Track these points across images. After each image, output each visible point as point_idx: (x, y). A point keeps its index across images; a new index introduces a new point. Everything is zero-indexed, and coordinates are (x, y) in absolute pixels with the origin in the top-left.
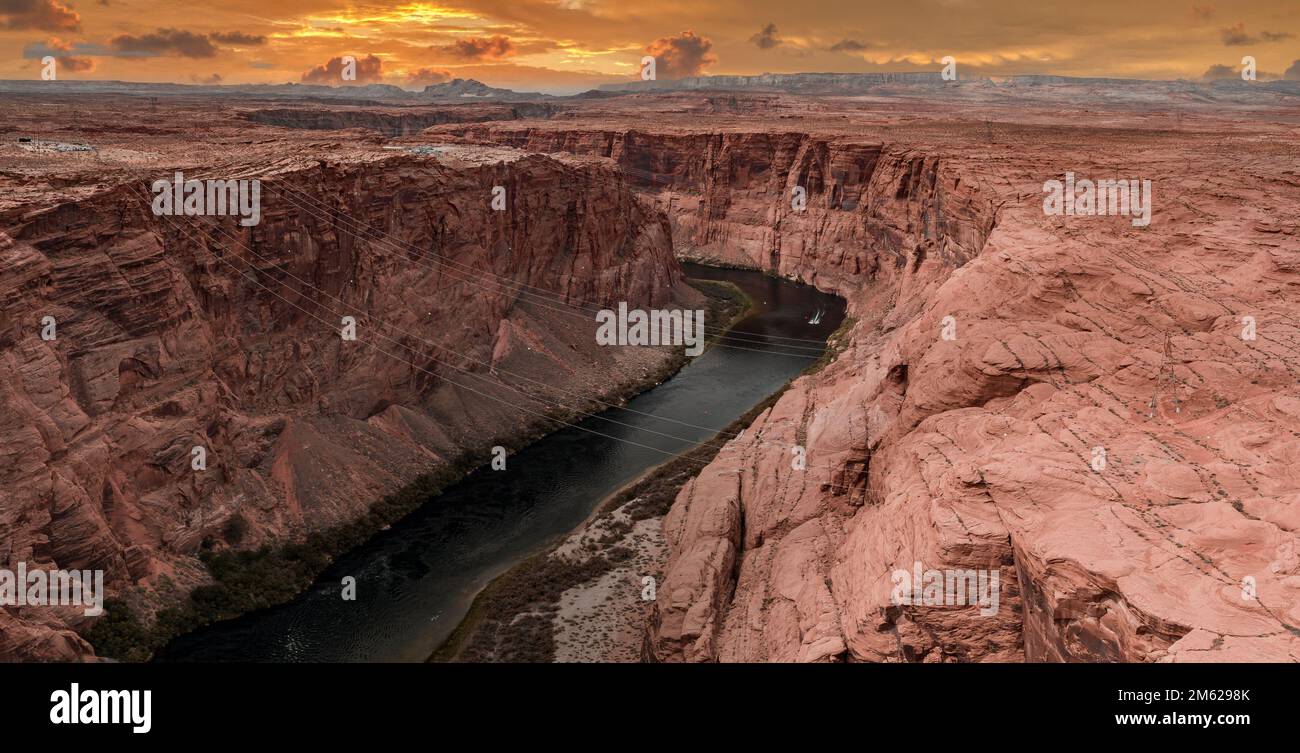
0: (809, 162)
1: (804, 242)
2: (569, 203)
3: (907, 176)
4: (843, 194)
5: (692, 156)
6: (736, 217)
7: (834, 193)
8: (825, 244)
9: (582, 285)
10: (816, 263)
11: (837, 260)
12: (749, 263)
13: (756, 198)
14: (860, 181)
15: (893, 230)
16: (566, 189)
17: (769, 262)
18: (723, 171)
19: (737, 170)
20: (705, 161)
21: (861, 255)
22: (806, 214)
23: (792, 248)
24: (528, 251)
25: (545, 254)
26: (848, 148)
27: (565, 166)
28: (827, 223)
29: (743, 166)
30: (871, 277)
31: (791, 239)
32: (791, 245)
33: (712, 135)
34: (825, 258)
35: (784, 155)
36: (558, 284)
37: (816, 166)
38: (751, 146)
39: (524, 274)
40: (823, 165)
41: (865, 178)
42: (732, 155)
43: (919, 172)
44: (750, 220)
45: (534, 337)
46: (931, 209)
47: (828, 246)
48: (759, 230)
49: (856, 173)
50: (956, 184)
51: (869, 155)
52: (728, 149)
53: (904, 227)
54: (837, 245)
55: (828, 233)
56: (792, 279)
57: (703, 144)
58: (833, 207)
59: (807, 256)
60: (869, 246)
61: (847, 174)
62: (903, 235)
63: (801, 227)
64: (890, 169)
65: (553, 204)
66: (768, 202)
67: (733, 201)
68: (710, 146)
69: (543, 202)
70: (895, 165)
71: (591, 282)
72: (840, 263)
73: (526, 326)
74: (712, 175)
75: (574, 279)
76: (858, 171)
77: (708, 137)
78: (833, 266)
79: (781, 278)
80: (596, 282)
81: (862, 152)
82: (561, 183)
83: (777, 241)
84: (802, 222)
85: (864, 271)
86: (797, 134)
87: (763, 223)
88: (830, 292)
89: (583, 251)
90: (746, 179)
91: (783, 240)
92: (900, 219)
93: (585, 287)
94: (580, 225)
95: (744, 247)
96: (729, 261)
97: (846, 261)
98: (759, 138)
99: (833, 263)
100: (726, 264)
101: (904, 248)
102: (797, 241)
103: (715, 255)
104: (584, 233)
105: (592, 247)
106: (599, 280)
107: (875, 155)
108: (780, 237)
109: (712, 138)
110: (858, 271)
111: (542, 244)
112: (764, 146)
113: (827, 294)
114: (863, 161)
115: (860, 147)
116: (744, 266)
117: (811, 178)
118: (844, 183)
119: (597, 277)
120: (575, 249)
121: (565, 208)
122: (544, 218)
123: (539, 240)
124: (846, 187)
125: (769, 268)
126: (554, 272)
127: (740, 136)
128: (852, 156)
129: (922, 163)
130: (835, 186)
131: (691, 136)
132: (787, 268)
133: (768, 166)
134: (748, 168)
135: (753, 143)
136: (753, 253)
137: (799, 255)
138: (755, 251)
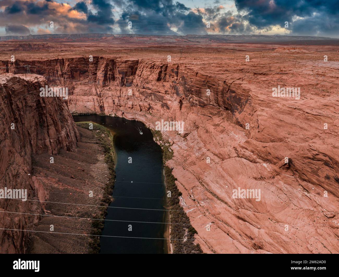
0: (107, 69)
1: (114, 101)
2: (35, 101)
3: (160, 72)
4: (126, 80)
5: (51, 69)
6: (79, 93)
7: (122, 80)
8: (123, 101)
9: (55, 142)
10: (122, 108)
11: (131, 106)
12: (90, 112)
13: (85, 85)
14: (132, 75)
15: (158, 93)
16: (32, 94)
17: (99, 110)
18: (68, 75)
19: (74, 74)
20: (57, 71)
21: (141, 103)
22: (110, 89)
23: (109, 104)
24: (27, 133)
25: (34, 132)
26: (126, 62)
27: (28, 82)
28: (121, 92)
29: (76, 72)
30: (148, 112)
31: (107, 100)
32: (108, 102)
33: (58, 59)
34: (125, 106)
35: (93, 66)
36: (45, 145)
37: (111, 70)
38: (78, 63)
39: (29, 146)
40: (113, 69)
41: (133, 73)
42: (71, 67)
43: (166, 70)
44: (85, 94)
45: (54, 180)
46: (178, 85)
47: (125, 101)
48: (90, 97)
49: (130, 72)
50: (197, 75)
51: (134, 64)
52: (69, 65)
53: (164, 92)
54: (128, 101)
55: (123, 96)
56: (112, 116)
57: (55, 64)
58: (122, 86)
59: (117, 106)
60: (143, 100)
61: (126, 72)
62: (163, 95)
63: (110, 95)
64: (149, 70)
65: (30, 103)
66: (91, 86)
67: (75, 87)
68: (58, 64)
69: (24, 104)
70: (151, 68)
71: (58, 139)
72: (132, 108)
73: (46, 176)
74: (62, 77)
75: (52, 141)
76: (131, 71)
77: (57, 61)
78: (130, 109)
79: (107, 116)
80: (60, 139)
81: (132, 63)
82: (28, 91)
83: (102, 101)
84: (109, 92)
85: (144, 110)
86: (97, 57)
87: (91, 95)
88: (133, 120)
89: (51, 125)
90: (79, 77)
91: (104, 101)
92: (160, 89)
93: (57, 143)
94: (45, 112)
95: (85, 105)
96: (81, 112)
97: (135, 107)
98: (81, 59)
99: (129, 108)
100: (81, 113)
101: (165, 100)
102: (110, 101)
103: (74, 110)
104: (48, 115)
105: (54, 122)
106: (61, 137)
107: (137, 64)
108: (102, 100)
109: (58, 61)
110: (141, 110)
111: (31, 127)
112: (84, 63)
113: (132, 120)
114: (132, 67)
115: (131, 61)
116: (88, 113)
117: (109, 75)
118: (126, 76)
119: (60, 136)
120: (46, 125)
121: (35, 104)
122: (27, 112)
123: (29, 125)
124: (127, 77)
125: (100, 112)
126: (41, 139)
127: (73, 59)
128: (128, 65)
129: (167, 66)
130: (122, 78)
131: (48, 60)
132: (108, 111)
133: (87, 71)
134: (79, 72)
135: (79, 62)
136: (90, 107)
137: (112, 106)
138: (91, 107)
